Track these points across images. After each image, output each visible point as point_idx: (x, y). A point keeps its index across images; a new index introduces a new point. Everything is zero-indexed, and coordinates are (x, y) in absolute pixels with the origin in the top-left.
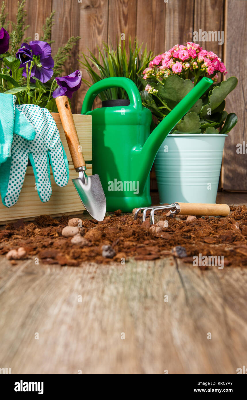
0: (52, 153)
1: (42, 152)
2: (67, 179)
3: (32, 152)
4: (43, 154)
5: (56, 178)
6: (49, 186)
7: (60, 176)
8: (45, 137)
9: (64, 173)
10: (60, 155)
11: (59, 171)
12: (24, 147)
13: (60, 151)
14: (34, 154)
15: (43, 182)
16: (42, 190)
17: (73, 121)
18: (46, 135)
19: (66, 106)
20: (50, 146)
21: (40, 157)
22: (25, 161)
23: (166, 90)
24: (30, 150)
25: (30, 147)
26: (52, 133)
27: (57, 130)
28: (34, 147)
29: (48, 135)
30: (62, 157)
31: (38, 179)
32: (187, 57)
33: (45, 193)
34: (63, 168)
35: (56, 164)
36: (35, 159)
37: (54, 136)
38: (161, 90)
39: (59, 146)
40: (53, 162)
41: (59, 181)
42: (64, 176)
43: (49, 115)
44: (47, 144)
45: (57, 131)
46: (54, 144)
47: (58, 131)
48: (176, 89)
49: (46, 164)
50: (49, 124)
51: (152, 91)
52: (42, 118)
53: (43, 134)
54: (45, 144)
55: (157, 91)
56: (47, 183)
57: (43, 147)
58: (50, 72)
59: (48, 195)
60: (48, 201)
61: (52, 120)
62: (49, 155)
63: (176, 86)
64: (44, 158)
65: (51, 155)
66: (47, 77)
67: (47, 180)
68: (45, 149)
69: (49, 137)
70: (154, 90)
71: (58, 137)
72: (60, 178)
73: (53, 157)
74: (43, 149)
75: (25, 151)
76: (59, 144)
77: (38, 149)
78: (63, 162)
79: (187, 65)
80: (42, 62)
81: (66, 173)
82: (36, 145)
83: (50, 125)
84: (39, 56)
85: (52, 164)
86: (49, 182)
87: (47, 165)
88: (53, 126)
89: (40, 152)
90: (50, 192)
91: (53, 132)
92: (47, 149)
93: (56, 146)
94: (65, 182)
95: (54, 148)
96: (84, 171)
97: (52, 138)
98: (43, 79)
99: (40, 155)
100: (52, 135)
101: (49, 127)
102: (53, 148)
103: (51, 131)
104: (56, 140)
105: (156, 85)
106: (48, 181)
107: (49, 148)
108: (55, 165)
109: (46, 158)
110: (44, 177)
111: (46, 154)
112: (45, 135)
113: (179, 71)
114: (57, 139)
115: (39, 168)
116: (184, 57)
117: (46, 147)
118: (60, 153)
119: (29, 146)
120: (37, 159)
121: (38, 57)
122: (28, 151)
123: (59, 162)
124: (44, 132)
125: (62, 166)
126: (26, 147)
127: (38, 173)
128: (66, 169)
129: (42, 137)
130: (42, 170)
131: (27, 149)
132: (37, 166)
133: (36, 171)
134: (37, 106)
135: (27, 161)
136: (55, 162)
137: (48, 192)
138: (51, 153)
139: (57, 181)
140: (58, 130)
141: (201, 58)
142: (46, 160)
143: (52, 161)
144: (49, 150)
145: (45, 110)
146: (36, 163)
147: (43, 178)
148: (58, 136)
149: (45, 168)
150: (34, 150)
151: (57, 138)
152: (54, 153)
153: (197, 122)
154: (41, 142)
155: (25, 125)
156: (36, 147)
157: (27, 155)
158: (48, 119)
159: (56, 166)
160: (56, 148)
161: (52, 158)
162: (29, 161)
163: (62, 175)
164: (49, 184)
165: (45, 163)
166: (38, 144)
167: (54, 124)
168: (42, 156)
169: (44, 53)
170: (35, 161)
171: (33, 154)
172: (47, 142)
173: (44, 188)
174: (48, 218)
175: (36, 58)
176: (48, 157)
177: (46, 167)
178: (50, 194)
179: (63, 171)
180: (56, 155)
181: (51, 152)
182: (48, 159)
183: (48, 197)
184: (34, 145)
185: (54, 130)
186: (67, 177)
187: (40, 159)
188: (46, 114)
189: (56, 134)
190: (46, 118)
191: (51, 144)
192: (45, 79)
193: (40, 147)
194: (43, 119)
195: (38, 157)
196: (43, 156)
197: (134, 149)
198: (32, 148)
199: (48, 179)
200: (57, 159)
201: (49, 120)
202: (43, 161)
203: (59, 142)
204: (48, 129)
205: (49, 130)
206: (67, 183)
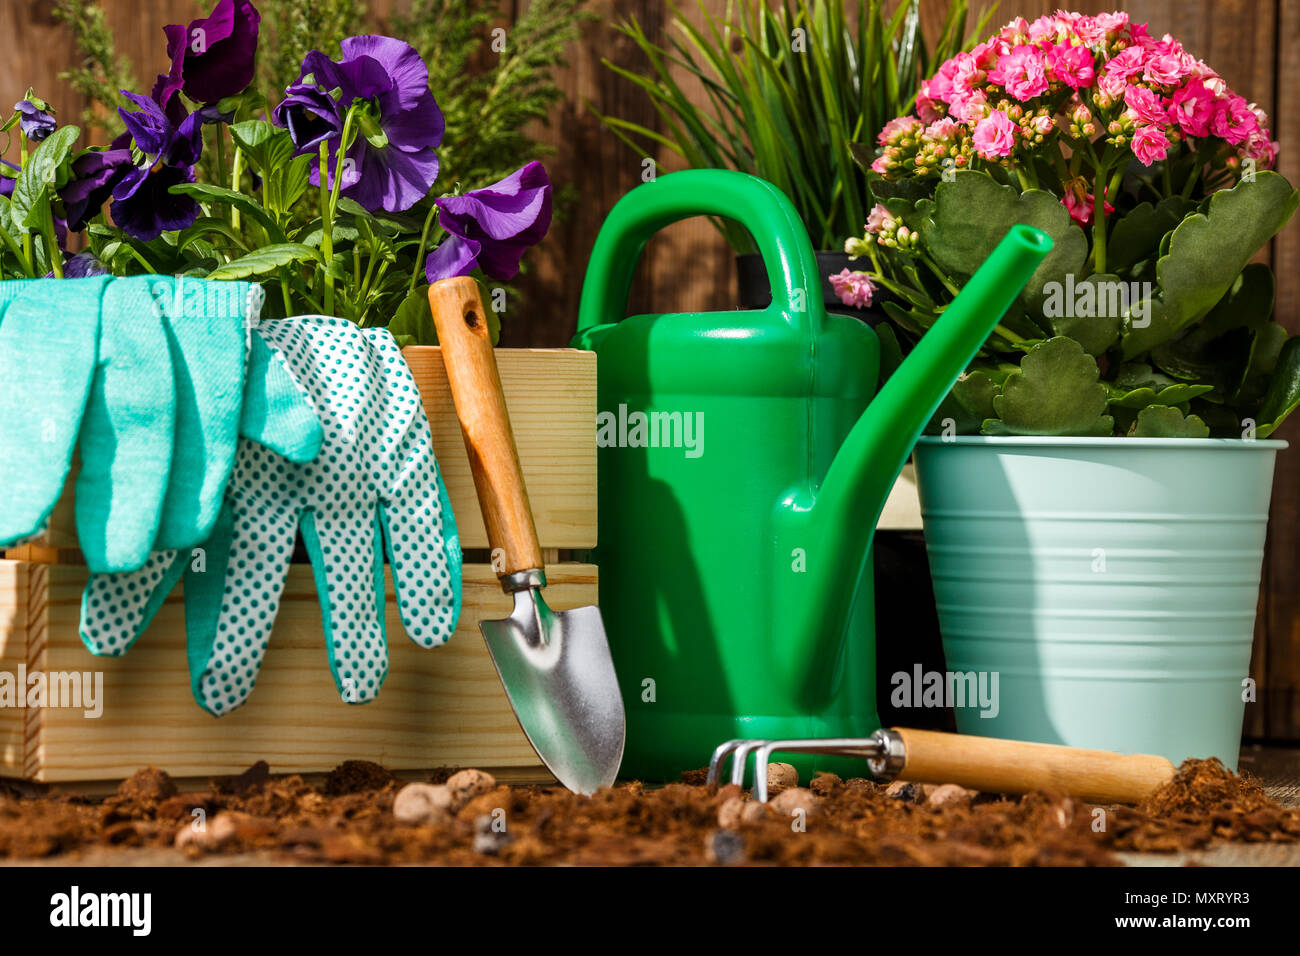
0: (395, 511)
1: (351, 506)
2: (453, 619)
3: (311, 509)
4: (358, 515)
5: (406, 613)
6: (374, 643)
7: (423, 603)
8: (367, 447)
9: (438, 591)
10: (428, 520)
11: (420, 584)
12: (282, 487)
13: (427, 503)
14: (320, 516)
15: (352, 626)
16: (347, 655)
17: (495, 382)
18: (374, 440)
19: (470, 319)
20: (385, 484)
21: (343, 525)
22: (282, 540)
23: (944, 236)
24: (304, 501)
25: (306, 488)
26: (397, 431)
27: (421, 421)
28: (320, 489)
29: (383, 440)
30: (435, 531)
31: (332, 612)
32: (1038, 88)
33: (355, 665)
34: (435, 574)
35: (407, 557)
36: (322, 534)
37: (406, 445)
38: (929, 233)
39: (426, 486)
40: (398, 548)
41: (416, 622)
42: (441, 606)
43: (392, 360)
44: (377, 476)
45: (419, 426)
46: (404, 475)
47: (426, 426)
48: (989, 234)
49: (368, 557)
50: (391, 395)
51: (891, 234)
52: (363, 372)
53: (361, 436)
54: (365, 478)
55: (914, 236)
56: (369, 627)
57: (359, 486)
58: (424, 165)
59: (370, 674)
60: (369, 701)
61: (403, 381)
62: (383, 520)
63: (983, 219)
64: (361, 533)
65: (388, 519)
66: (413, 188)
67: (368, 617)
68: (365, 496)
69: (384, 450)
70: (903, 232)
71: (424, 450)
72: (424, 611)
73: (396, 528)
74: (359, 496)
75: (286, 503)
76: (426, 477)
77: (337, 497)
78: (438, 547)
79: (1042, 122)
80: (391, 125)
81: (445, 593)
82: (328, 478)
83: (394, 401)
84: (377, 103)
85: (393, 557)
86: (375, 627)
87: (371, 558)
88: (405, 402)
89: (344, 506)
90: (377, 666)
91: (403, 429)
92: (372, 495)
93: (412, 484)
94: (443, 629)
95: (405, 492)
96: (537, 588)
97: (396, 454)
98: (394, 195)
99: (343, 517)
100: (397, 439)
101: (390, 409)
102: (398, 494)
103: (394, 424)
104: (412, 459)
105: (913, 210)
106: (373, 620)
107: (384, 493)
108: (403, 560)
109: (368, 533)
110: (357, 605)
111: (371, 514)
112: (367, 438)
113: (1002, 150)
114: (418, 458)
115: (338, 568)
116: (1026, 85)
117: (371, 487)
118: (428, 513)
119: (301, 484)
120: (330, 534)
121: (373, 104)
122: (296, 503)
123: (422, 548)
124: (366, 429)
125: (434, 565)
126: (291, 486)
127: (331, 588)
128: (448, 577)
129: (355, 449)
130: (347, 577)
131: (293, 494)
132: (328, 560)
133: (325, 579)
134: (346, 325)
135: (289, 541)
136: (406, 547)
137: (371, 665)
138: (389, 511)
139: (408, 623)
140: (425, 419)
141: (1110, 88)
142: (368, 540)
143: (393, 544)
144: (383, 502)
145: (382, 338)
146: (327, 550)
147: (350, 607)
148: (424, 443)
149: (361, 569)
150: (321, 498)
151: (418, 451)
152: (403, 511)
153: (1086, 383)
154: (351, 467)
155: (286, 402)
156: (329, 488)
157: (291, 518)
158: (387, 376)
159: (408, 565)
160: (411, 494)
161: (393, 534)
162: (299, 541)
163: (430, 600)
164: (378, 632)
165: (364, 549)
166: (336, 477)
167: (410, 395)
168: (351, 525)
169: (397, 88)
170: (322, 542)
171: (315, 514)
172: (376, 467)
173: (354, 646)
174: (371, 772)
175: (365, 110)
176: (377, 526)
177: (367, 567)
178: (378, 674)
179: (437, 583)
180: (413, 519)
181: (392, 507)
182: (379, 537)
183: (370, 684)
184: (319, 479)
185: (408, 419)
186: (450, 610)
187: (346, 533)
188: (382, 353)
189: (418, 437)
190: (381, 373)
191: (392, 476)
192: (404, 193)
193: (344, 487)
194: (364, 379)
195: (336, 525)
196: (358, 524)
197: (788, 502)
198: (311, 491)
199: (374, 614)
200: (413, 538)
201: (391, 378)
202: (356, 541)
203: (426, 468)
204: (385, 416)
205: (388, 420)
206: (449, 634)
